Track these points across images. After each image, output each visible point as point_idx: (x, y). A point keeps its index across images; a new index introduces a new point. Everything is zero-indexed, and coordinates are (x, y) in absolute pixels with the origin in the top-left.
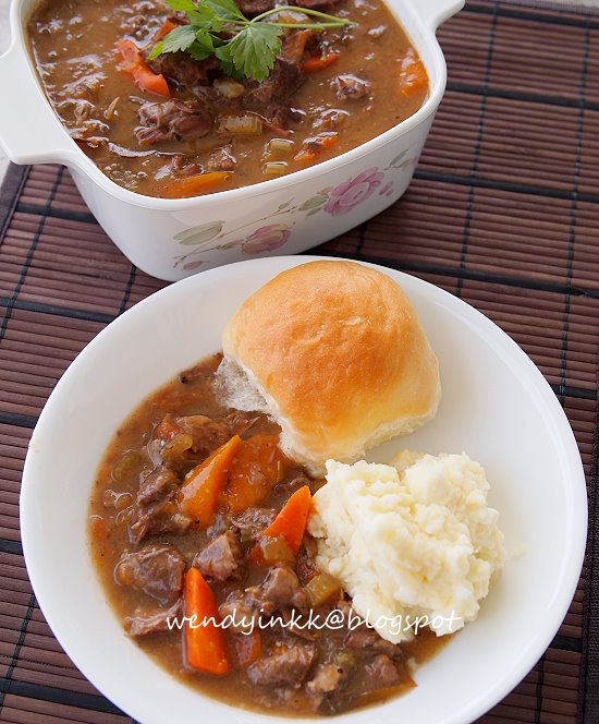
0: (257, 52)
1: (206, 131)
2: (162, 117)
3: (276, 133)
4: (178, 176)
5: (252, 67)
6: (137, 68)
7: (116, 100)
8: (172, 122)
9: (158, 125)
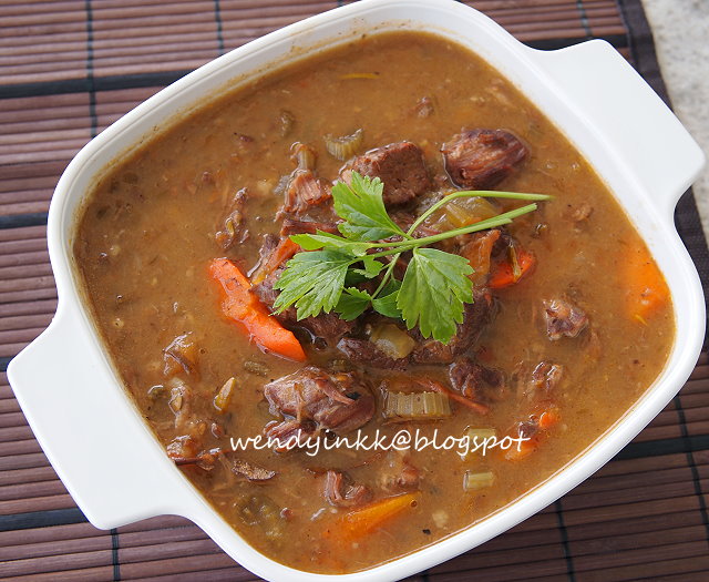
0: (435, 298)
1: (368, 418)
2: (304, 408)
3: (469, 409)
4: (342, 508)
5: (431, 323)
6: (250, 314)
7: (231, 381)
8: (319, 414)
9: (299, 420)
